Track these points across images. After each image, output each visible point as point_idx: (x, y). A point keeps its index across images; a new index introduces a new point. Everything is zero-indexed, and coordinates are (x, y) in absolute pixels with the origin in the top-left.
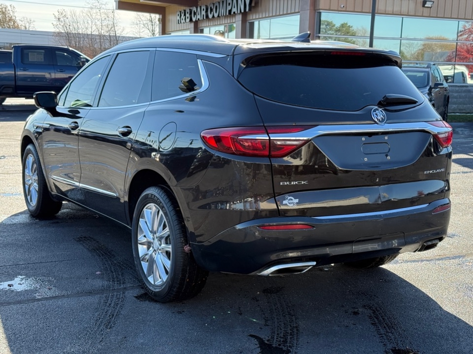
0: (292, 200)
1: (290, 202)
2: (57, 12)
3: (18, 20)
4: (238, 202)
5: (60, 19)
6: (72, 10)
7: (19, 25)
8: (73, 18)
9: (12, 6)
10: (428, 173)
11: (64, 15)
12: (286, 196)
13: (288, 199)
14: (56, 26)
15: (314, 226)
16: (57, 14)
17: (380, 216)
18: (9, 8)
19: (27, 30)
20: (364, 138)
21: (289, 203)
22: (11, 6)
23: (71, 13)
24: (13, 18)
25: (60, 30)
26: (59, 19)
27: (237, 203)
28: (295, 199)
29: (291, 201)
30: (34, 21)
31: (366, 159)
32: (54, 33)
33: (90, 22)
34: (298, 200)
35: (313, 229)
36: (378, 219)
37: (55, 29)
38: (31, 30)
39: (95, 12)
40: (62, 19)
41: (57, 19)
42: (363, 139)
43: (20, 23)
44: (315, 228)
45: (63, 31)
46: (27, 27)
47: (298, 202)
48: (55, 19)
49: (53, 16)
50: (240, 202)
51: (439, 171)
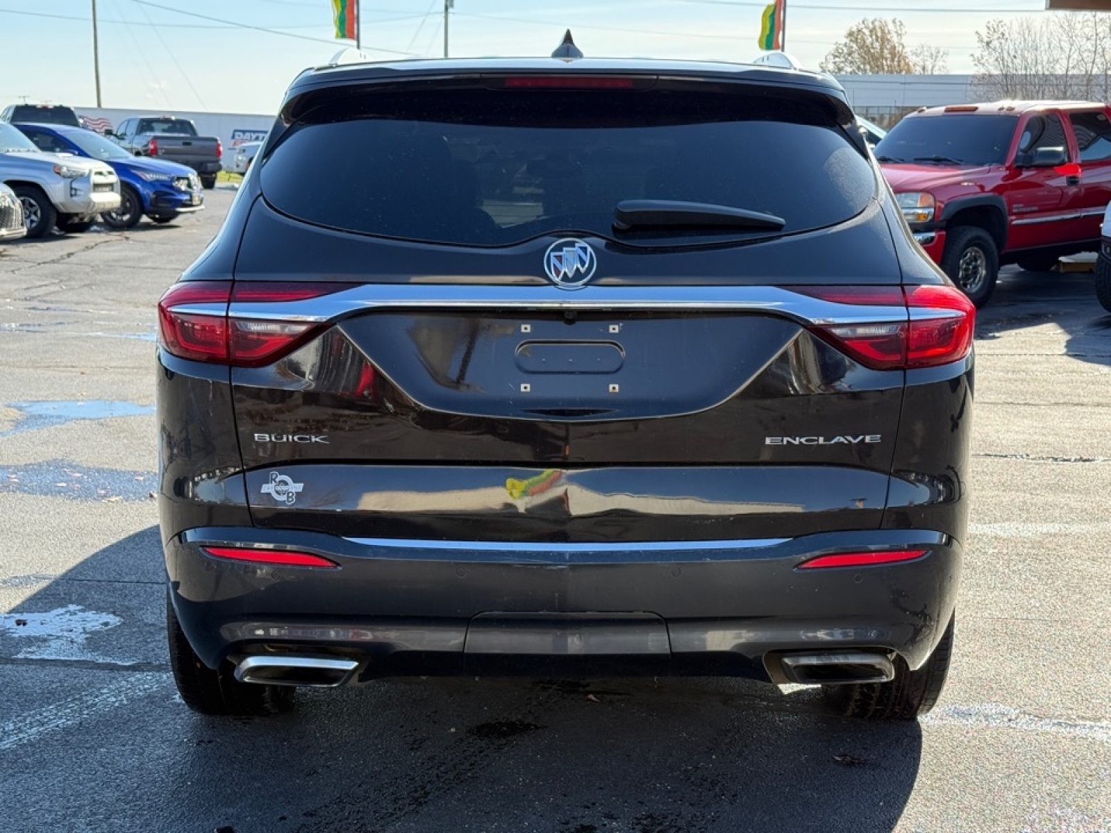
0: (286, 483)
1: (278, 488)
2: (986, 28)
3: (909, 54)
4: (204, 476)
5: (991, 42)
6: (1024, 19)
7: (911, 64)
8: (1025, 39)
9: (897, 21)
10: (785, 442)
11: (1000, 32)
12: (274, 473)
13: (277, 480)
14: (979, 61)
15: (338, 561)
16: (984, 32)
17: (560, 555)
18: (891, 27)
19: (928, 76)
20: (529, 327)
21: (278, 492)
22: (894, 22)
23: (1022, 25)
24: (897, 49)
25: (988, 70)
26: (988, 44)
27: (202, 480)
28: (294, 482)
29: (284, 488)
30: (947, 54)
31: (525, 388)
32: (974, 76)
33: (1066, 46)
34: (302, 485)
35: (334, 570)
36: (547, 565)
37: (977, 68)
38: (936, 73)
39: (1081, 21)
40: (995, 43)
41: (984, 44)
42: (526, 328)
43: (912, 60)
44: (340, 568)
45: (996, 72)
46: (929, 68)
47: (300, 490)
48: (980, 45)
49: (976, 38)
50: (209, 477)
51: (846, 442)
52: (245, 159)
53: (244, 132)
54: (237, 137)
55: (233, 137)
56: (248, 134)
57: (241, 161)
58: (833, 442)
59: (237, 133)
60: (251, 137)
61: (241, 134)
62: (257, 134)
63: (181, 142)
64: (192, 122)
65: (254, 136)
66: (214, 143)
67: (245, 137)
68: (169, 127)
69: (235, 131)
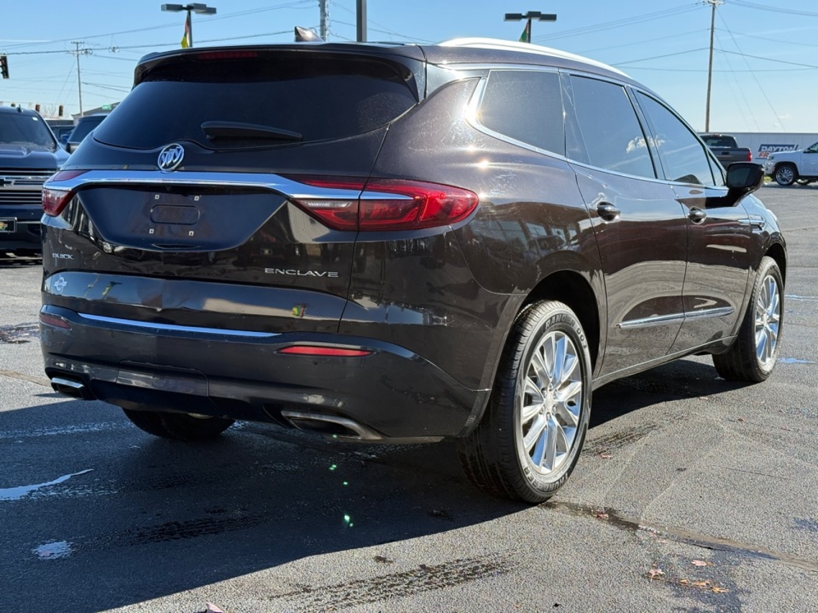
0: (62, 281)
10: (276, 272)
13: (60, 279)
15: (71, 325)
21: (59, 286)
29: (61, 284)
42: (157, 197)
44: (71, 330)
47: (65, 285)
51: (314, 275)
52: (772, 164)
53: (768, 146)
54: (762, 150)
55: (760, 150)
56: (771, 147)
57: (770, 166)
58: (306, 274)
59: (763, 147)
60: (773, 149)
61: (766, 148)
62: (777, 148)
63: (721, 152)
64: (735, 138)
65: (775, 149)
66: (746, 153)
67: (769, 150)
68: (718, 142)
69: (762, 145)
